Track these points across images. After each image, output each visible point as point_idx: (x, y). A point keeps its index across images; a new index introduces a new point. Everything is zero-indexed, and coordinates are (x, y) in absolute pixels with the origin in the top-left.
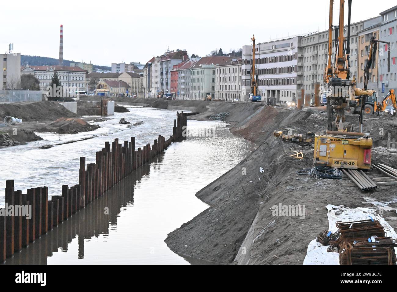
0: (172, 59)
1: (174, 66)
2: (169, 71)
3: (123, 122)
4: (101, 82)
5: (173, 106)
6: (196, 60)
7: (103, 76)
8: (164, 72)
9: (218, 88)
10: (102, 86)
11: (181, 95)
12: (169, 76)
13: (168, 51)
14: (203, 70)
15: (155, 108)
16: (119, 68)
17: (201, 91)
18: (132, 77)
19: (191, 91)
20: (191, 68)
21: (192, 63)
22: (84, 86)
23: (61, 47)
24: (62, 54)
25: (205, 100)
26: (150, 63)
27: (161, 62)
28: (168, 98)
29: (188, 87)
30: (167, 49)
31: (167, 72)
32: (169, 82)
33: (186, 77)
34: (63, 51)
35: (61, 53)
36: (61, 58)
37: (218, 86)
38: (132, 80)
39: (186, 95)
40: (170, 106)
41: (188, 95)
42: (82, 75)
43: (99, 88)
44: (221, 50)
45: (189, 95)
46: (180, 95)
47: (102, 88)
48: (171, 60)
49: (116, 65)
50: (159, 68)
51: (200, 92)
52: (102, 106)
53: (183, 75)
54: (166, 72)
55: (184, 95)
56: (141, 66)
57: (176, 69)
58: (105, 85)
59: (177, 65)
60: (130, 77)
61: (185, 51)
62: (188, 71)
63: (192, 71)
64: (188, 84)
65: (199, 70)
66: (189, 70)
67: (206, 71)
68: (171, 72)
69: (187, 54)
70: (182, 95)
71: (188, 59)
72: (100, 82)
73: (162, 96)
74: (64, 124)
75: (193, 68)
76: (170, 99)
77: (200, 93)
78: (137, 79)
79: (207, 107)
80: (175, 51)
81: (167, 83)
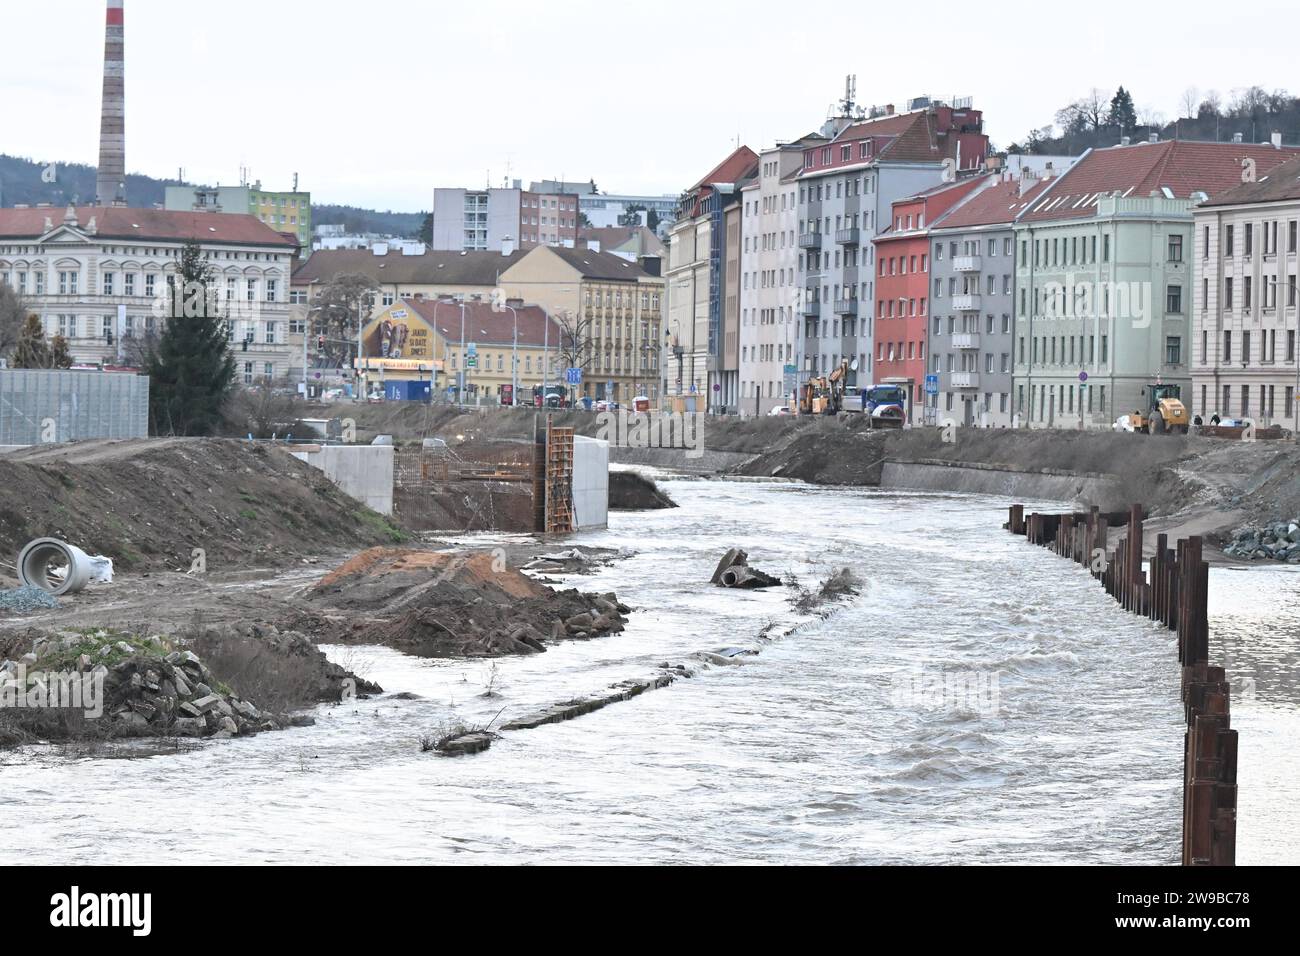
0: (888, 158)
1: (895, 206)
2: (866, 238)
3: (742, 574)
4: (389, 308)
5: (922, 471)
6: (1049, 166)
7: (394, 271)
8: (830, 245)
9: (1211, 352)
10: (392, 340)
11: (950, 395)
12: (867, 272)
13: (848, 108)
14: (1108, 229)
15: (799, 483)
16: (483, 217)
17: (1093, 370)
18: (589, 278)
19: (1020, 371)
20: (1022, 220)
21: (1025, 187)
22: (279, 338)
23: (114, 88)
24: (121, 130)
25: (1145, 429)
26: (726, 187)
27: (810, 179)
28: (877, 412)
29: (997, 342)
30: (843, 96)
31: (851, 247)
32: (866, 309)
33: (984, 279)
34: (121, 109)
35: (113, 124)
36: (113, 157)
37: (1211, 339)
38: (585, 294)
39: (988, 396)
40: (897, 470)
41: (996, 398)
42: (272, 264)
43: (375, 348)
44: (1122, 100)
45: (1003, 396)
46: (942, 397)
47: (396, 349)
48: (877, 169)
49: (464, 203)
50: (790, 217)
51: (1083, 376)
52: (541, 471)
53: (963, 263)
54: (841, 248)
55: (969, 395)
56: (601, 204)
57: (916, 225)
58: (417, 333)
59: (918, 201)
60: (578, 275)
61: (967, 110)
62: (1000, 239)
63: (1024, 236)
64: (997, 323)
65: (1079, 233)
66: (1010, 230)
67: (1122, 241)
68: (878, 243)
69: (979, 127)
70: (957, 396)
71: (991, 163)
72: (379, 312)
73: (837, 399)
74: (401, 590)
75: (1036, 220)
76: (893, 420)
77: (1088, 382)
78: (620, 293)
79: (1185, 474)
80: (902, 109)
81: (850, 318)
